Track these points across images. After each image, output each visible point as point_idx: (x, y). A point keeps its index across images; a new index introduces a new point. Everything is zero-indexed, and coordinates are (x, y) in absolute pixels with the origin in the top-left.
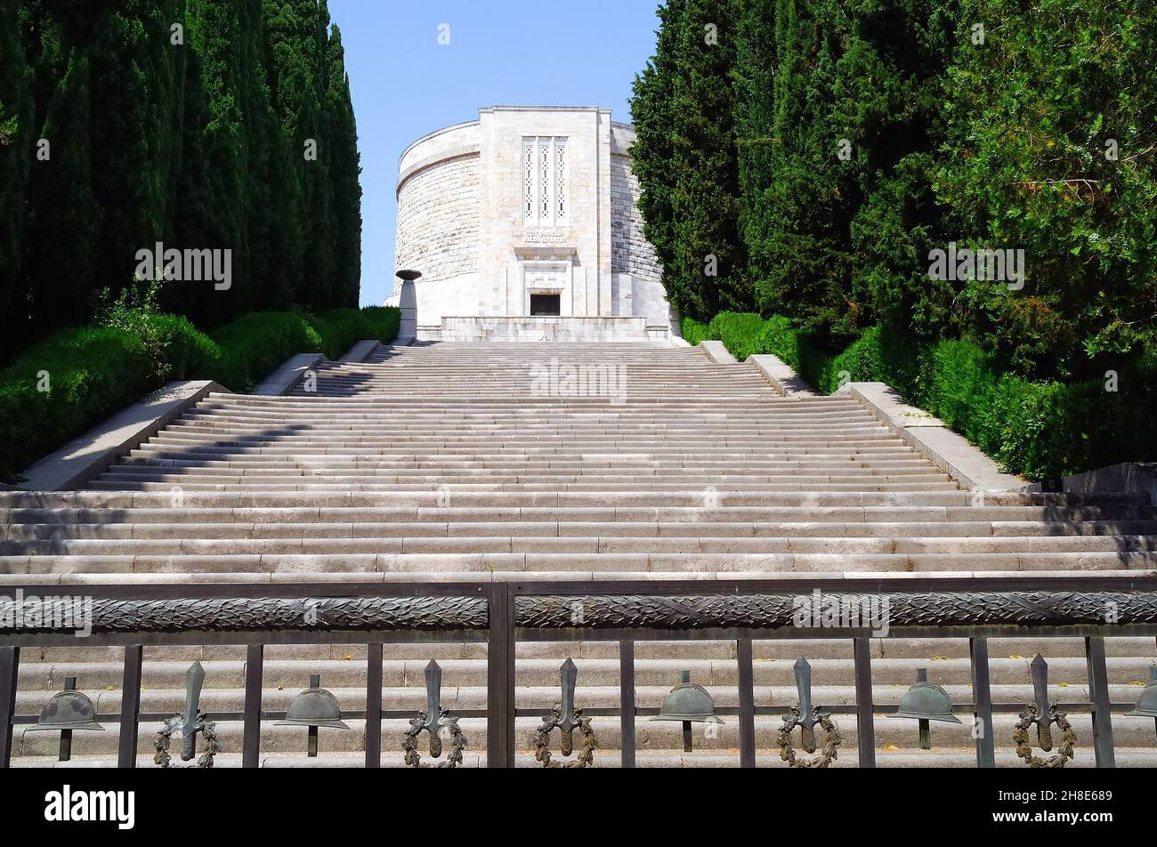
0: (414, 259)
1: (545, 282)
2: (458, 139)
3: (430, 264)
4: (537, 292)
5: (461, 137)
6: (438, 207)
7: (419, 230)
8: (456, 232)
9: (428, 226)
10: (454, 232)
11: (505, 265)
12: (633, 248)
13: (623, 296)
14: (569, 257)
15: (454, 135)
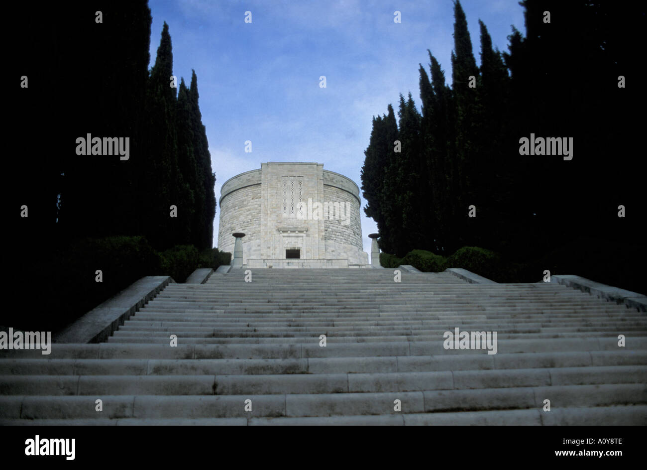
1: (293, 244)
2: (251, 177)
4: (289, 249)
9: (235, 218)
11: (273, 236)
12: (334, 228)
13: (331, 251)
14: (305, 232)
15: (249, 176)
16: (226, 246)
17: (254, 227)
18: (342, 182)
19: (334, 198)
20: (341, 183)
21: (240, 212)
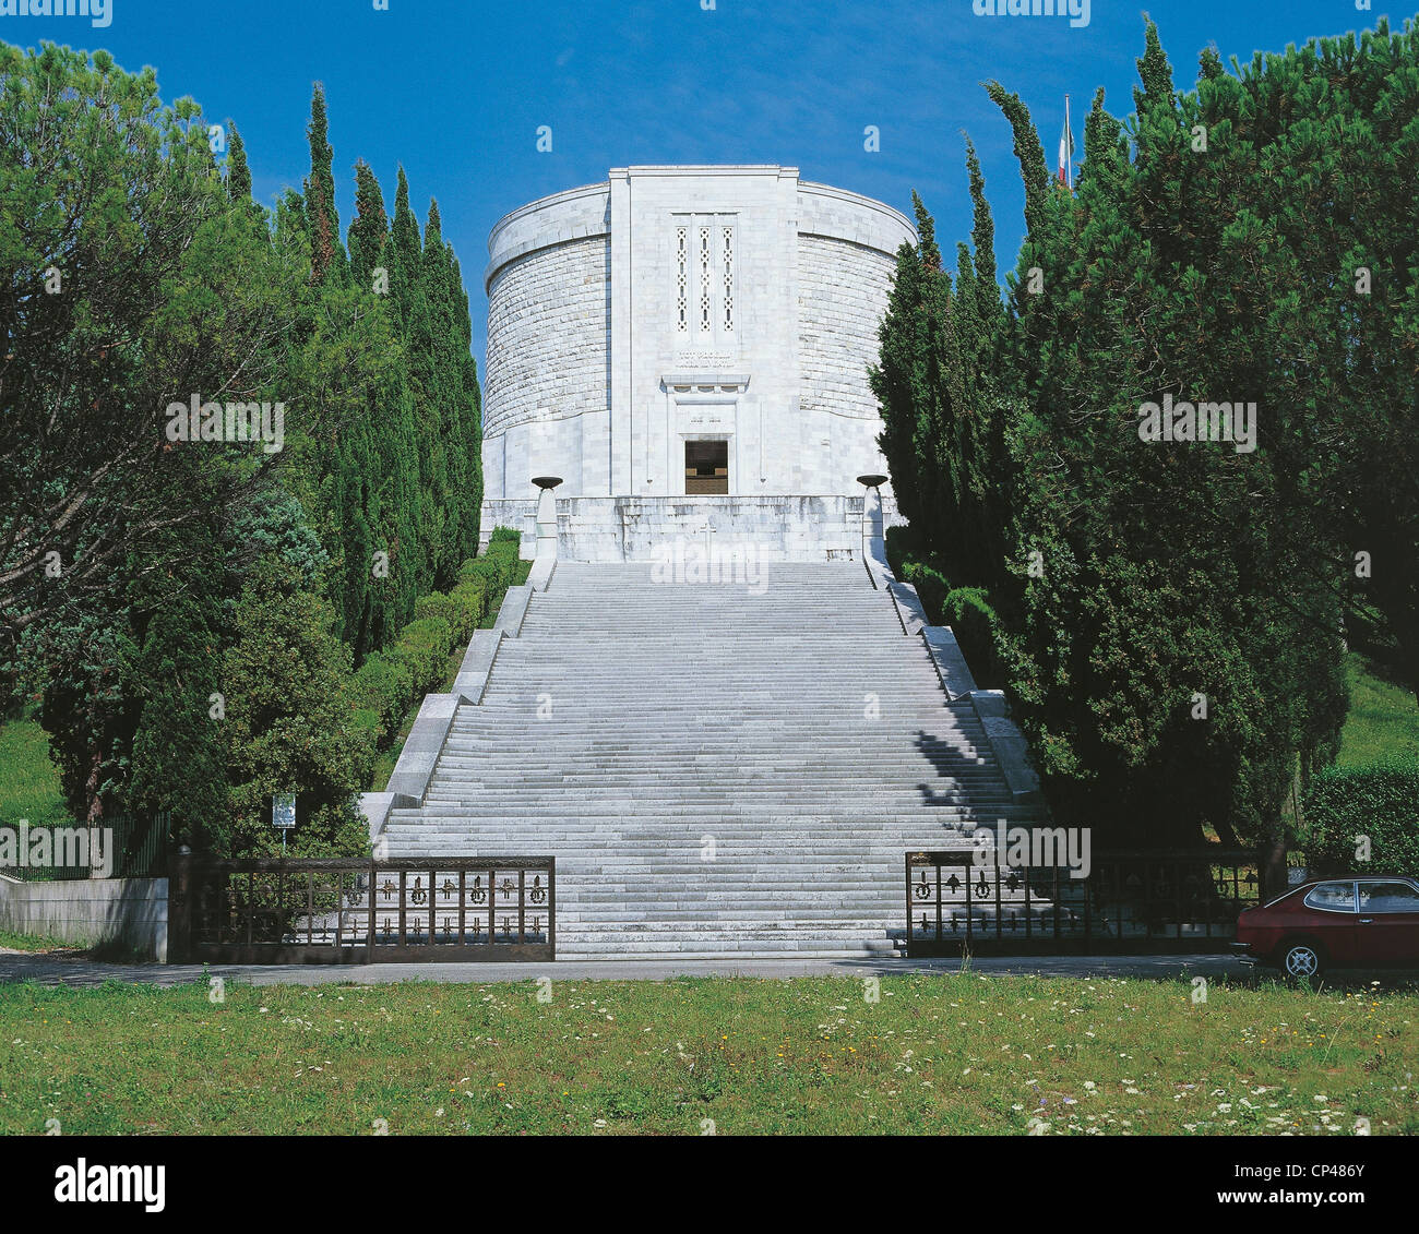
0: (516, 386)
1: (706, 423)
2: (578, 213)
3: (539, 396)
4: (695, 439)
5: (584, 211)
6: (550, 313)
7: (522, 344)
8: (577, 350)
9: (535, 339)
10: (574, 351)
11: (649, 400)
12: (832, 369)
13: (818, 443)
14: (741, 388)
15: (574, 208)
16: (510, 426)
17: (591, 369)
18: (859, 219)
19: (832, 273)
20: (855, 224)
21: (549, 322)
